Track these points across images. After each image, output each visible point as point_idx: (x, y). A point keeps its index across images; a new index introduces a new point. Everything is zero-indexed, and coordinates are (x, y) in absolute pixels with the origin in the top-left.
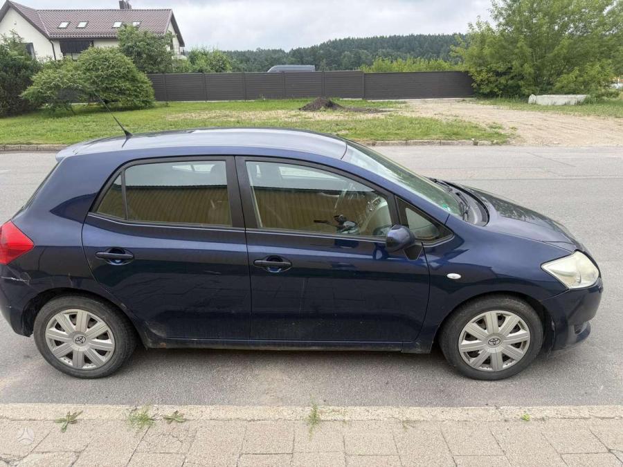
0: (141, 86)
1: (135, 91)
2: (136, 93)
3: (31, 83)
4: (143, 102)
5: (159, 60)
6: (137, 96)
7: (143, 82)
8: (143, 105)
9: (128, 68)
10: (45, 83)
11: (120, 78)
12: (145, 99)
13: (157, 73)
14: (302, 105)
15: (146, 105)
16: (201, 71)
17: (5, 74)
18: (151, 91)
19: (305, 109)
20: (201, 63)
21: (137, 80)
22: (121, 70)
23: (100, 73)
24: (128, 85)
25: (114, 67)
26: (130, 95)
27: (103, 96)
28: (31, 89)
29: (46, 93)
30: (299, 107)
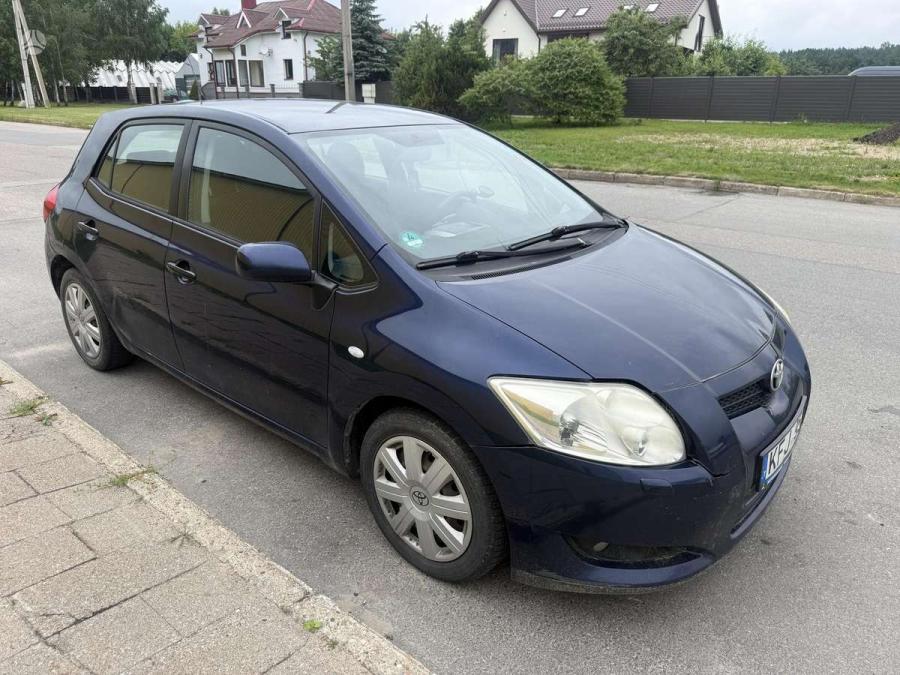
0: (607, 93)
1: (597, 99)
2: (596, 103)
3: (471, 85)
4: (605, 116)
5: (652, 56)
6: (597, 107)
7: (612, 88)
8: (604, 121)
9: (595, 67)
10: (485, 85)
11: (580, 81)
12: (607, 112)
13: (645, 76)
14: (862, 132)
15: (608, 121)
16: (712, 74)
17: (450, 73)
18: (621, 100)
19: (866, 140)
20: (718, 61)
21: (604, 85)
22: (584, 70)
23: (556, 73)
24: (588, 91)
25: (576, 65)
26: (587, 105)
27: (552, 104)
28: (470, 92)
29: (482, 98)
30: (855, 136)
